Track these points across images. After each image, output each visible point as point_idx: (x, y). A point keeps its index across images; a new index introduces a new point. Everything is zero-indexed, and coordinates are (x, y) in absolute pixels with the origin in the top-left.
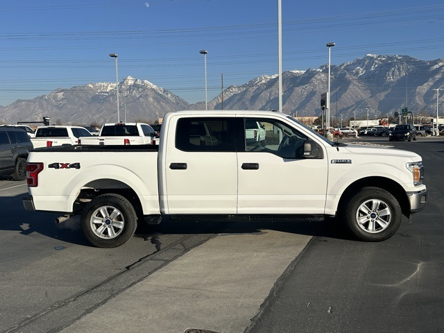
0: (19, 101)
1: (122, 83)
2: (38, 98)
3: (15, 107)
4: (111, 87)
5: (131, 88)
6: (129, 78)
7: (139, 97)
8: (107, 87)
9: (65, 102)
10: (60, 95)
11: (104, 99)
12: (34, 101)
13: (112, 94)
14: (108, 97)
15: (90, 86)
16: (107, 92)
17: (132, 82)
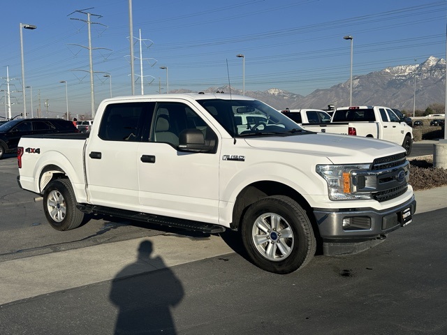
0: (318, 91)
1: (422, 64)
2: (335, 86)
3: (314, 97)
4: (410, 70)
5: (432, 69)
6: (432, 58)
7: (442, 79)
8: (405, 71)
9: (360, 89)
10: (356, 82)
11: (401, 84)
12: (331, 90)
13: (410, 77)
14: (405, 81)
15: (388, 70)
16: (405, 76)
17: (435, 63)
